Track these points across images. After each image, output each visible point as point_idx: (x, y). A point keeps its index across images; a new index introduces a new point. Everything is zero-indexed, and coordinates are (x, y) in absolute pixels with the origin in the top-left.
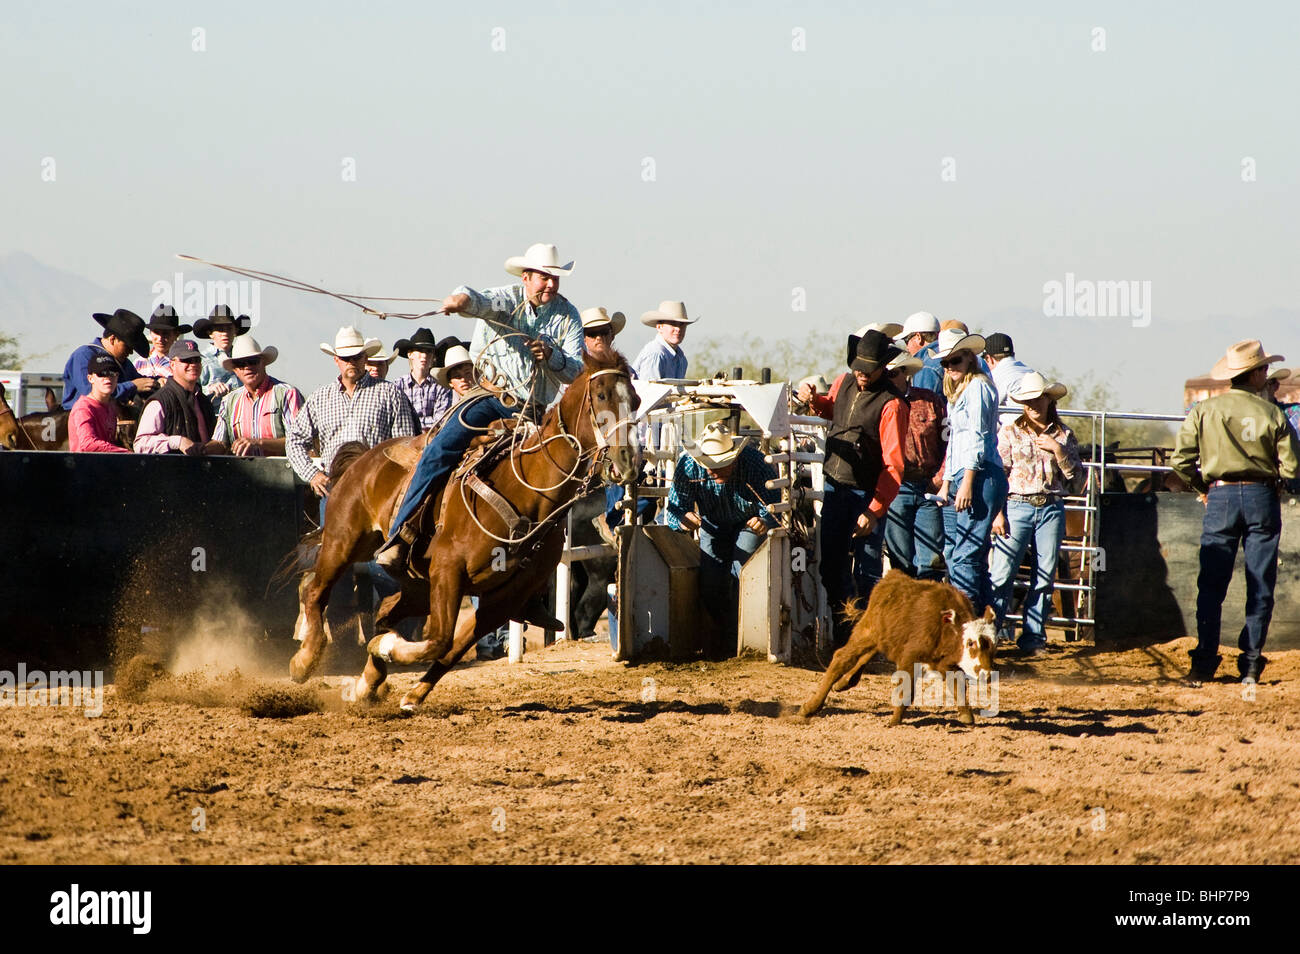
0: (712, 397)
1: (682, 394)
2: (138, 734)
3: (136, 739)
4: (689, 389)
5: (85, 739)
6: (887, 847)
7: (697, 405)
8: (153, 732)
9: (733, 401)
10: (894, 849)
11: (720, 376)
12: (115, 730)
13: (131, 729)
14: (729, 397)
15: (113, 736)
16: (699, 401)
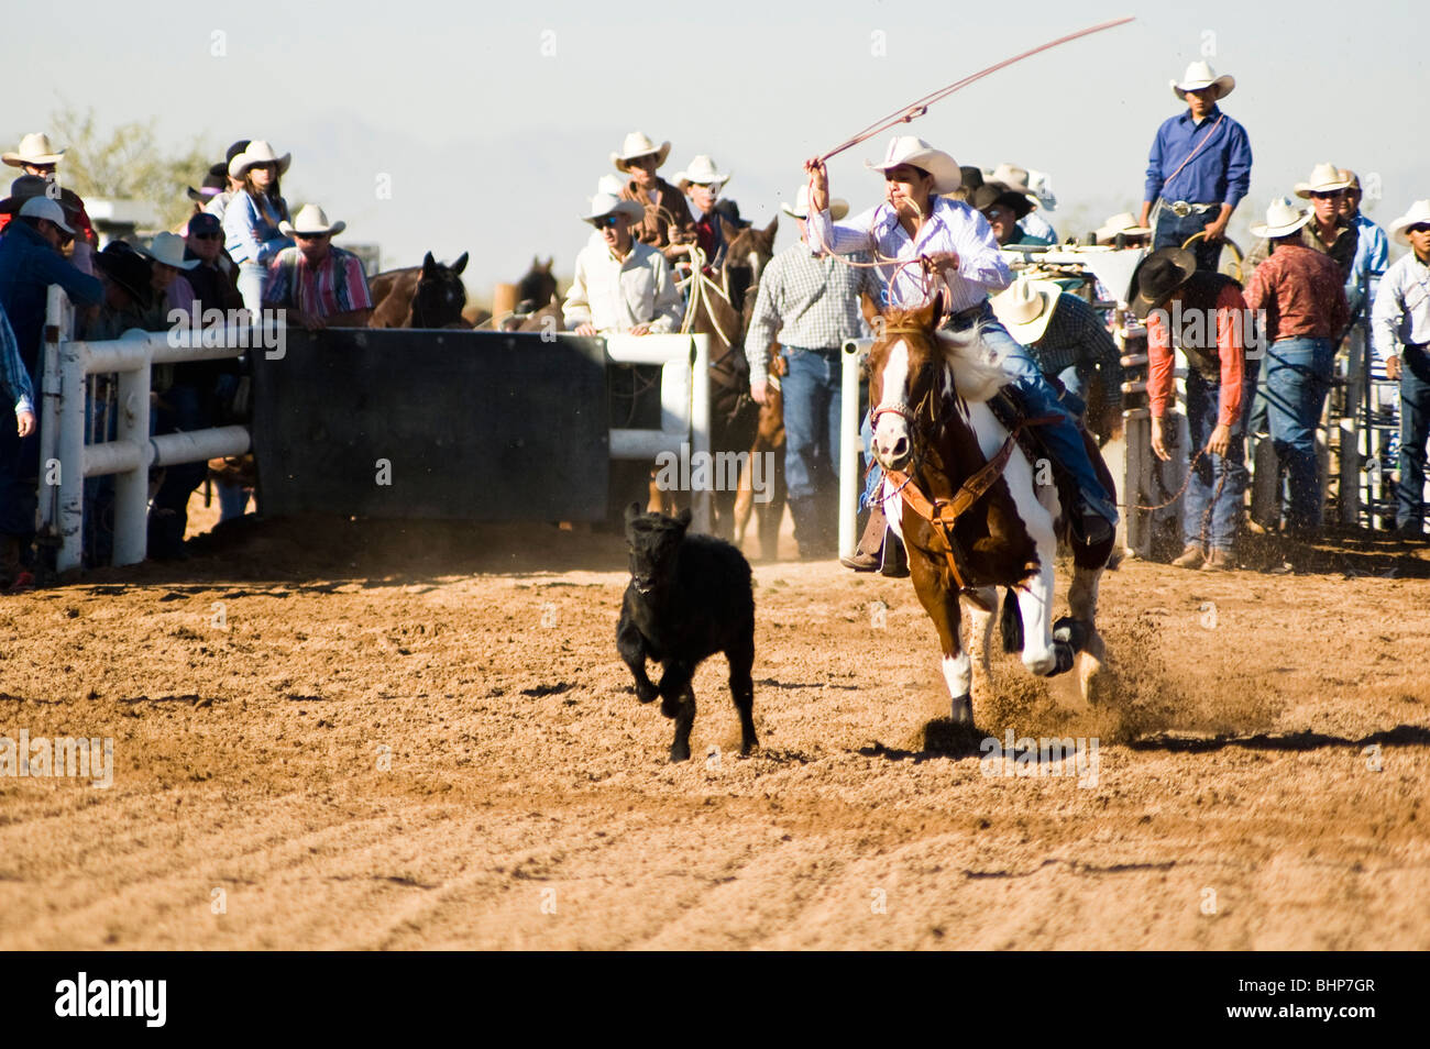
0: (1062, 265)
1: (1028, 261)
2: (430, 636)
3: (428, 642)
4: (1035, 257)
5: (373, 641)
6: (1243, 759)
7: (1046, 274)
8: (446, 634)
9: (1085, 270)
10: (1252, 761)
11: (1071, 241)
12: (405, 632)
13: (423, 631)
14: (1081, 265)
15: (404, 639)
16: (1048, 270)
